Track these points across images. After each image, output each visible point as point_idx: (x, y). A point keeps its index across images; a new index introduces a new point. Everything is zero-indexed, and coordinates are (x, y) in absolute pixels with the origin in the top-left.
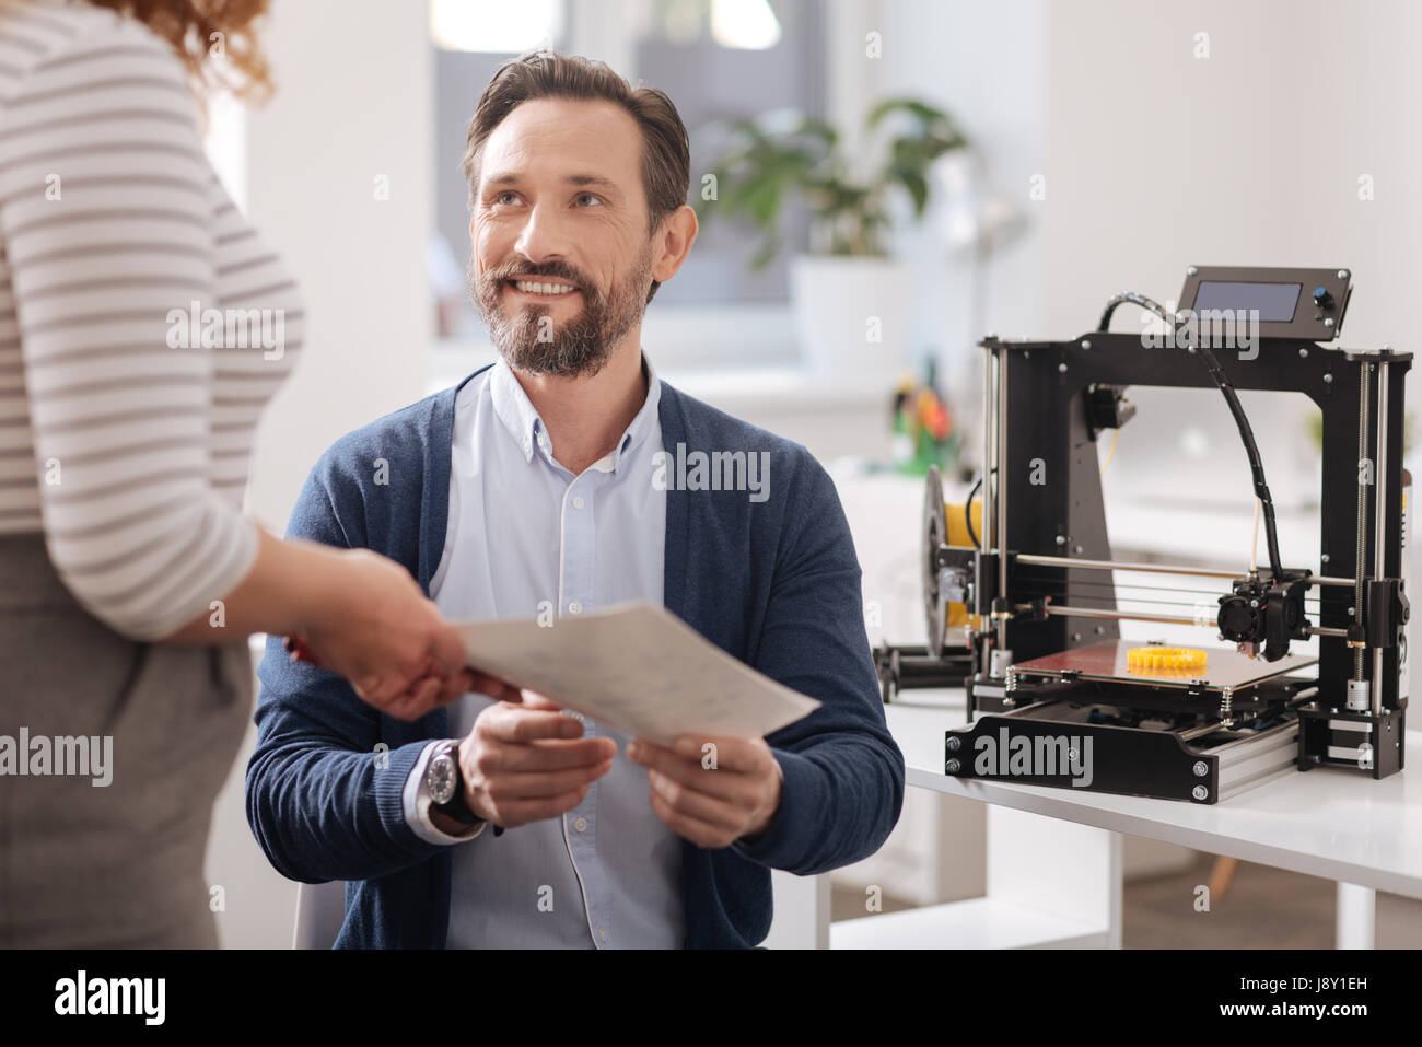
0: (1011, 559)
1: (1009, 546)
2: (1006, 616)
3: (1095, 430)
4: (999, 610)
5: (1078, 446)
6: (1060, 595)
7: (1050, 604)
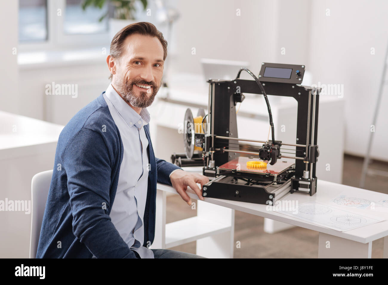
0: (215, 137)
1: (214, 134)
2: (213, 152)
3: (236, 103)
4: (212, 150)
5: (232, 107)
6: (227, 146)
7: (225, 149)
